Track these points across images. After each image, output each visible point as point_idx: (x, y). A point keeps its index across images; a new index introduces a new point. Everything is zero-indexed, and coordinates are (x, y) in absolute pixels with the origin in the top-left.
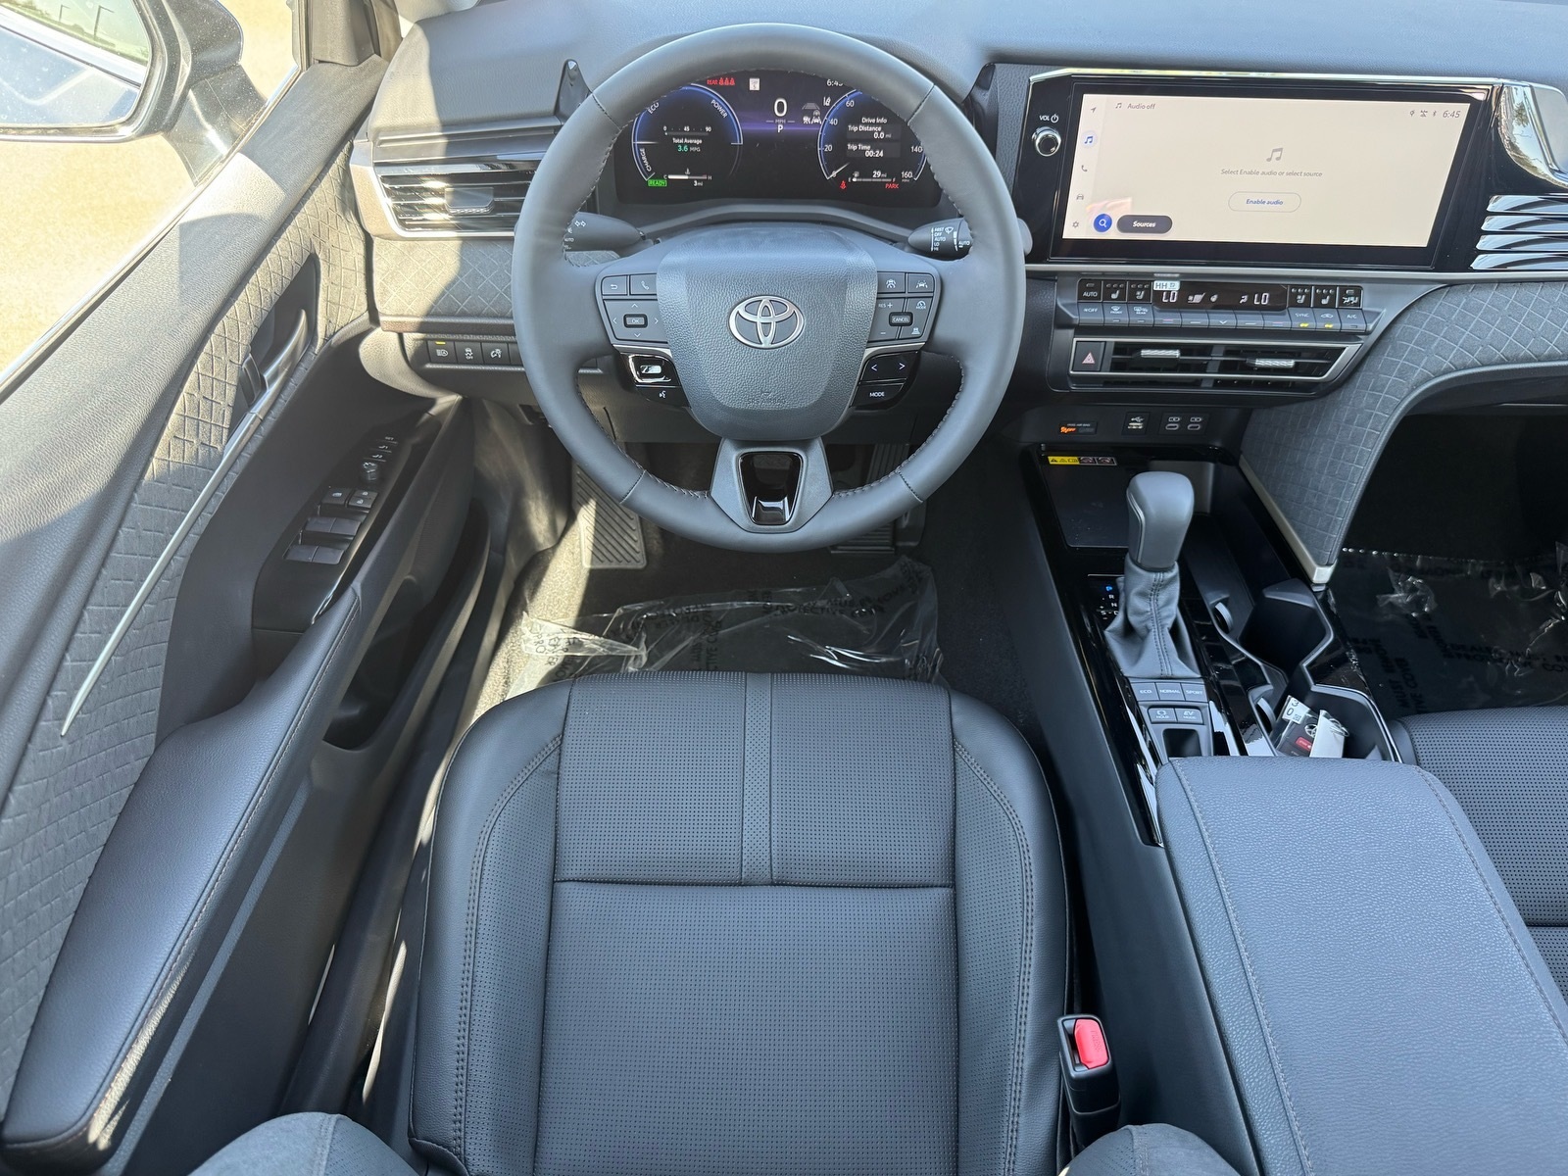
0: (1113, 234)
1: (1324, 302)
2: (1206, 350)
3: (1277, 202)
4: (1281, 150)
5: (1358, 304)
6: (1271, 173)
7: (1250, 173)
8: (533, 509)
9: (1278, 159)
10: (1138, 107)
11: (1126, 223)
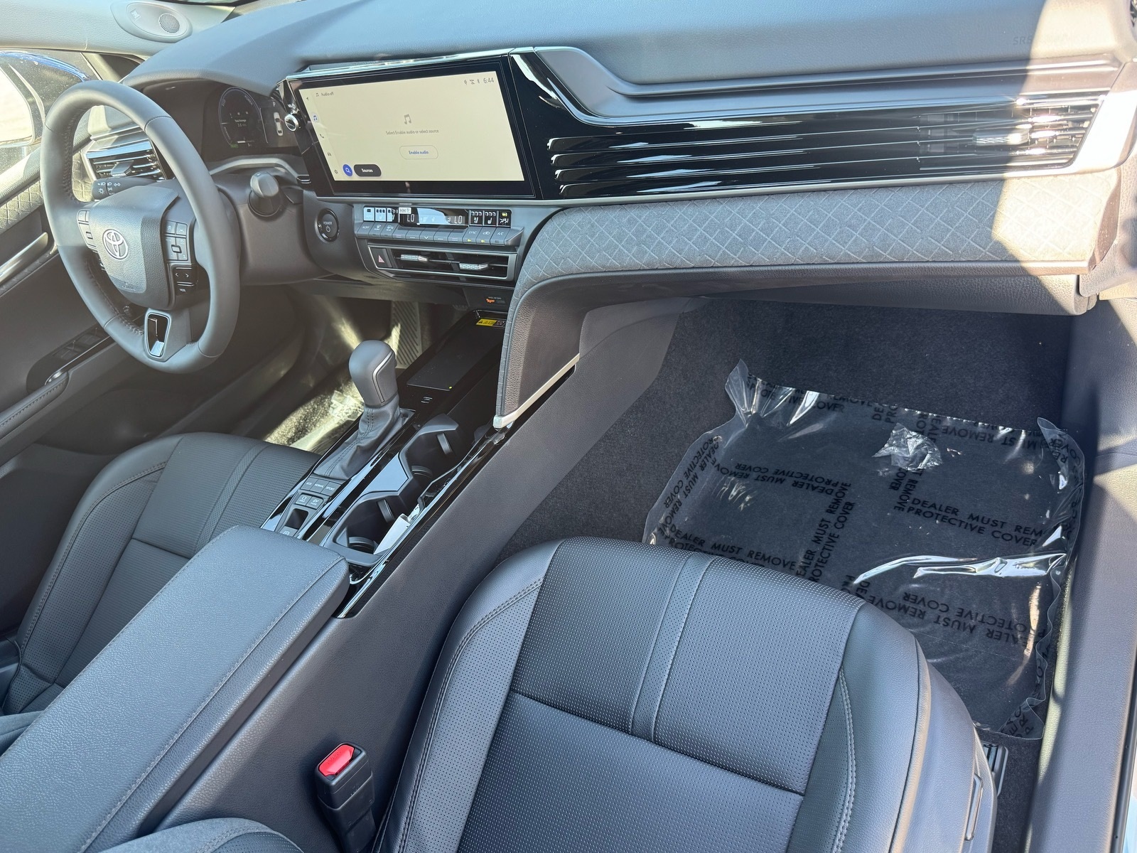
0: (355, 177)
1: (489, 222)
2: (444, 256)
3: (425, 152)
4: (408, 116)
5: (509, 224)
6: (411, 132)
7: (401, 133)
8: (343, 329)
9: (410, 122)
10: (326, 94)
11: (358, 169)
